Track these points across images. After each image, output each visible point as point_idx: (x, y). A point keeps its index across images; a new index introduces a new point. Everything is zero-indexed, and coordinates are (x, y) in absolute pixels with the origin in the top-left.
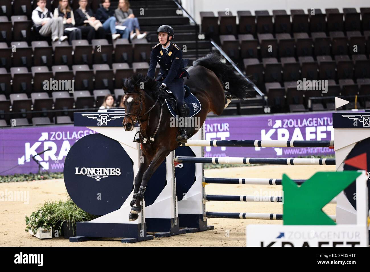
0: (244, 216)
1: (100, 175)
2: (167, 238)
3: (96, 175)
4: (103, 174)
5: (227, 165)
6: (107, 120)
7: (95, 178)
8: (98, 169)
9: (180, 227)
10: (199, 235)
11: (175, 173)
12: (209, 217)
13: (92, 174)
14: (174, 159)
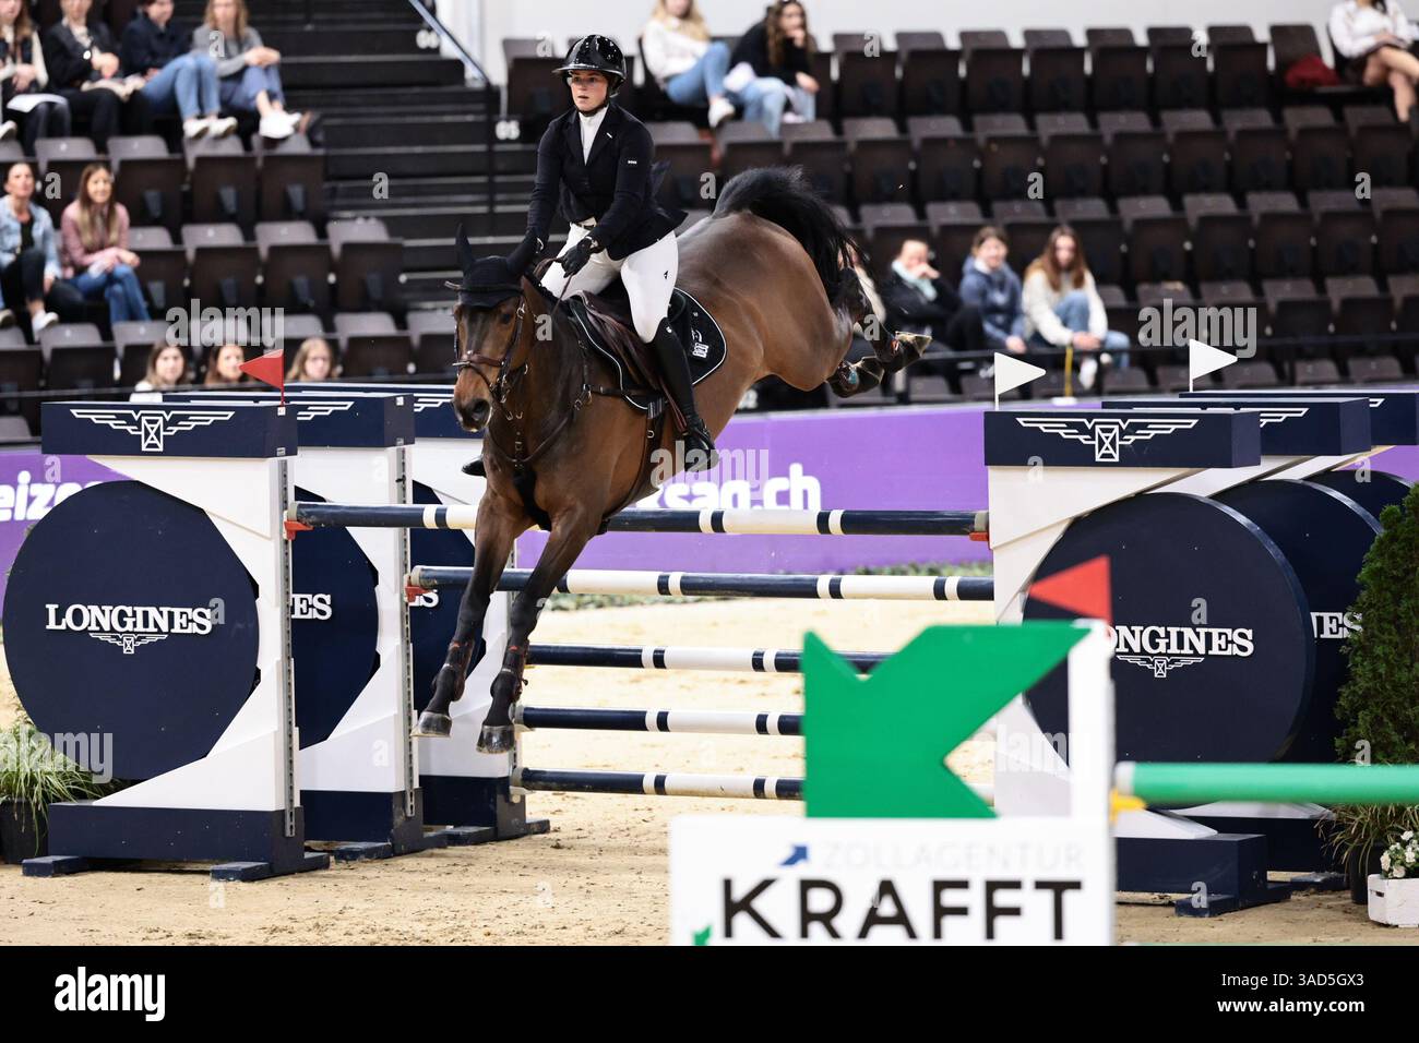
0: (660, 787)
1: (136, 633)
2: (378, 864)
3: (121, 633)
4: (148, 630)
5: (598, 598)
6: (165, 430)
7: (118, 643)
8: (129, 610)
9: (425, 823)
10: (496, 854)
11: (409, 626)
12: (532, 788)
13: (107, 628)
14: (406, 577)
